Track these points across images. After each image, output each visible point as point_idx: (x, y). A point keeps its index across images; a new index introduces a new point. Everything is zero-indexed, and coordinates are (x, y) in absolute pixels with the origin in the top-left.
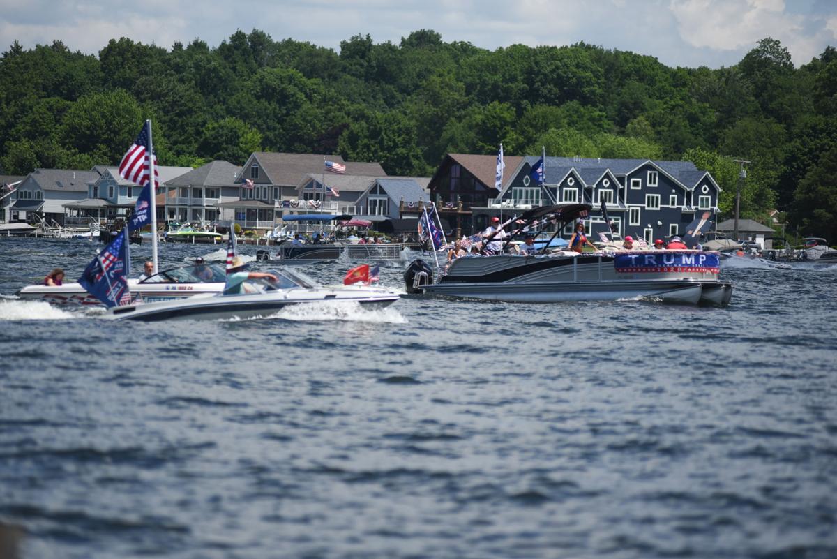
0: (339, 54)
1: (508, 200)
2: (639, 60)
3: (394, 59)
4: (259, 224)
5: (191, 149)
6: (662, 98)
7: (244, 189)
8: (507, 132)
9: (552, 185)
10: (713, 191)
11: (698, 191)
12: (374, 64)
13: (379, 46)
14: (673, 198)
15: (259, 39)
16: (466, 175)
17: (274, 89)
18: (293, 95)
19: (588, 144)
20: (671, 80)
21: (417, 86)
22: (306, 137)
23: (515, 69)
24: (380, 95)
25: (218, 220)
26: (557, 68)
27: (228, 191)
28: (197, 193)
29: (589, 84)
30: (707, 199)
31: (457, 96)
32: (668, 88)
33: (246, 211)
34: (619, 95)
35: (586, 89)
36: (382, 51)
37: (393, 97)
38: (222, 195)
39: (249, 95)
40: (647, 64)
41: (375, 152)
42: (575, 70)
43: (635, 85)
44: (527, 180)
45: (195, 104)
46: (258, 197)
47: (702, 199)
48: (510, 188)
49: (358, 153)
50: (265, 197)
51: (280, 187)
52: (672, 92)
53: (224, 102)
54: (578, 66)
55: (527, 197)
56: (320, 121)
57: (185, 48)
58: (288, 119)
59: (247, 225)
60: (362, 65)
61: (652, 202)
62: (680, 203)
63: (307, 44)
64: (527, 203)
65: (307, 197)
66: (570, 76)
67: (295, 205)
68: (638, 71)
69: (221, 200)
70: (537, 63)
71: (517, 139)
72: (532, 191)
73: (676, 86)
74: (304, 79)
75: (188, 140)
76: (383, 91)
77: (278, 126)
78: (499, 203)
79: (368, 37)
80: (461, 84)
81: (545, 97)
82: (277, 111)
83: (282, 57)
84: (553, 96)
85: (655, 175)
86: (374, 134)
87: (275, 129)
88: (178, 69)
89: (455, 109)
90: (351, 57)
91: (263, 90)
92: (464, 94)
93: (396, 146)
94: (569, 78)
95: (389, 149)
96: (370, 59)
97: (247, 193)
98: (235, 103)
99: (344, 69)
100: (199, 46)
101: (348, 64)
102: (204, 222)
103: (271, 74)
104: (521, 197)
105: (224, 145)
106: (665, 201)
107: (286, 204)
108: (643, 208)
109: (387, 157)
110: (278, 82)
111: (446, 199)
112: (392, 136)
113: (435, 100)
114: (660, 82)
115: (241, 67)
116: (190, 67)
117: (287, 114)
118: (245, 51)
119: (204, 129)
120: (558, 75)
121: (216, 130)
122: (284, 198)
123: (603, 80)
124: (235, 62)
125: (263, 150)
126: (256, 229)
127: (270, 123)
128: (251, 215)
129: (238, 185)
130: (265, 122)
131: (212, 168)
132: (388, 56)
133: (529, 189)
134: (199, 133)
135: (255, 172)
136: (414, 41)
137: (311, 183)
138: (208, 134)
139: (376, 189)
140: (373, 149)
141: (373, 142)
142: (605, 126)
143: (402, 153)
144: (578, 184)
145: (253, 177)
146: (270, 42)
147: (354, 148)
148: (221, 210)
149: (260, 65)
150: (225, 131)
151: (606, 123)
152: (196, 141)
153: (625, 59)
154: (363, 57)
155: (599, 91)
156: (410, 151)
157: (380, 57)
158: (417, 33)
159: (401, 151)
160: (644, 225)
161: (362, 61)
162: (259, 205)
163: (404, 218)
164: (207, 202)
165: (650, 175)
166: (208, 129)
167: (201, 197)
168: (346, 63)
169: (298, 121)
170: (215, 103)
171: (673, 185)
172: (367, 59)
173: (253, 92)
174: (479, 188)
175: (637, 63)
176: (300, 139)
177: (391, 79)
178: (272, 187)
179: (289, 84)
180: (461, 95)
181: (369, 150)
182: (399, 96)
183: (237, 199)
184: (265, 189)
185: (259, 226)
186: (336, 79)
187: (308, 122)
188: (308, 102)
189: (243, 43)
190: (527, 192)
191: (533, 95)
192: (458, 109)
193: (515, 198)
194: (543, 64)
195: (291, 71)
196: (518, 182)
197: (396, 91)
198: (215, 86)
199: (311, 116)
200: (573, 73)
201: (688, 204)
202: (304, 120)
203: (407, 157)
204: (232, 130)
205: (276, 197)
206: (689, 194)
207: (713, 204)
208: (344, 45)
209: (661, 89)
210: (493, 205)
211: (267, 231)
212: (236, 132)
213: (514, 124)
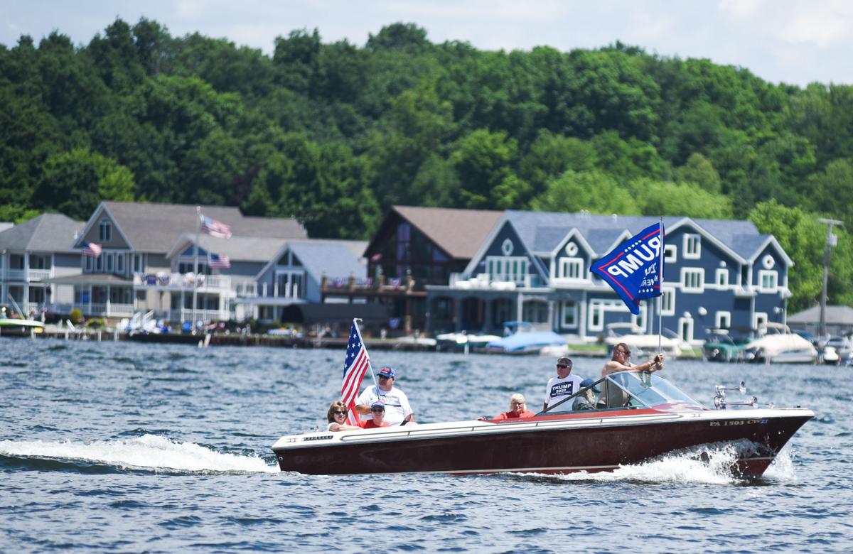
0: (271, 55)
1: (480, 276)
2: (711, 71)
3: (354, 65)
4: (111, 309)
5: (23, 196)
6: (743, 128)
7: (88, 257)
8: (505, 175)
9: (543, 254)
10: (780, 264)
11: (758, 265)
12: (323, 71)
13: (331, 46)
14: (722, 276)
15: (148, 31)
16: (419, 238)
17: (167, 107)
18: (197, 117)
19: (622, 194)
20: (758, 101)
21: (387, 106)
22: (215, 180)
23: (527, 82)
24: (331, 120)
25: (49, 303)
26: (591, 81)
27: (65, 259)
28: (16, 261)
29: (638, 105)
30: (772, 278)
31: (440, 121)
32: (753, 112)
33: (90, 289)
34: (681, 121)
35: (633, 113)
36: (336, 54)
37: (352, 122)
38: (55, 265)
39: (129, 117)
40: (721, 76)
41: (308, 204)
42: (617, 85)
43: (705, 107)
44: (508, 248)
45: (38, 128)
46: (109, 267)
47: (765, 277)
48: (484, 258)
49: (281, 206)
50: (120, 268)
51: (144, 254)
52: (758, 120)
53: (88, 126)
54: (622, 79)
55: (508, 272)
56: (236, 155)
57: (36, 45)
58: (188, 153)
59: (93, 309)
60: (304, 74)
61: (692, 280)
62: (733, 280)
63: (221, 43)
64: (507, 279)
65: (184, 269)
66: (611, 92)
67: (165, 281)
68: (709, 87)
69: (54, 272)
70: (560, 74)
71: (521, 186)
72: (515, 264)
73: (764, 110)
74: (213, 93)
75: (19, 182)
76: (337, 114)
77: (171, 163)
78: (466, 279)
79: (316, 33)
80: (447, 104)
81: (572, 124)
82: (172, 140)
83: (184, 59)
84: (585, 124)
85: (696, 241)
86: (305, 176)
87: (166, 167)
88: (15, 76)
89: (438, 140)
90: (287, 60)
91: (150, 108)
92: (451, 118)
93: (338, 194)
94: (608, 96)
95: (329, 200)
96: (317, 64)
97: (94, 263)
98: (107, 129)
99: (277, 80)
100: (58, 42)
101: (283, 72)
102: (29, 306)
103: (163, 85)
104: (499, 271)
105: (74, 191)
106: (710, 278)
107: (151, 280)
108: (678, 290)
109: (326, 212)
110: (172, 96)
111: (390, 273)
112: (332, 180)
113: (408, 126)
114: (742, 103)
115: (119, 74)
116: (33, 74)
117: (187, 147)
118: (125, 49)
119: (43, 166)
120: (593, 92)
121: (62, 168)
122: (150, 271)
123: (658, 100)
124: (111, 66)
125: (136, 199)
126: (106, 317)
127: (159, 158)
128: (99, 295)
129: (79, 251)
130: (151, 156)
131: (40, 225)
132: (344, 60)
133: (512, 260)
134: (35, 172)
135: (105, 232)
136: (387, 39)
137: (189, 249)
138: (49, 174)
139: (286, 258)
140: (304, 199)
141: (303, 188)
142: (655, 168)
143: (347, 205)
144: (582, 253)
145: (102, 237)
146: (167, 37)
147: (275, 197)
148: (53, 288)
149: (150, 72)
150: (76, 169)
151: (657, 164)
152: (31, 184)
153: (690, 70)
154: (307, 60)
155: (652, 116)
156: (360, 203)
157: (332, 62)
158: (392, 27)
159: (346, 201)
160: (679, 313)
161: (305, 67)
162: (111, 280)
163: (328, 300)
164: (32, 276)
165: (689, 241)
166: (49, 166)
167: (22, 267)
168: (281, 70)
169: (202, 155)
170: (74, 128)
171: (722, 255)
172: (313, 63)
173: (134, 112)
174: (438, 257)
175: (709, 76)
176: (206, 184)
177: (349, 95)
178: (130, 254)
179: (191, 100)
180: (446, 120)
181: (298, 201)
182: (361, 121)
183: (78, 271)
184: (120, 257)
185: (111, 311)
186: (264, 93)
187: (217, 157)
188: (220, 128)
189: (124, 38)
190: (508, 265)
191: (554, 121)
192: (444, 142)
193: (491, 272)
194: (570, 74)
195: (196, 81)
196: (495, 249)
197: (357, 112)
198: (75, 101)
199: (222, 147)
200: (615, 89)
201: (744, 283)
202: (212, 154)
203: (355, 211)
204: (86, 168)
205: (137, 269)
206: (745, 269)
207: (781, 283)
208: (281, 44)
209: (743, 115)
210: (459, 283)
211: (120, 319)
212: (92, 172)
213: (514, 164)
